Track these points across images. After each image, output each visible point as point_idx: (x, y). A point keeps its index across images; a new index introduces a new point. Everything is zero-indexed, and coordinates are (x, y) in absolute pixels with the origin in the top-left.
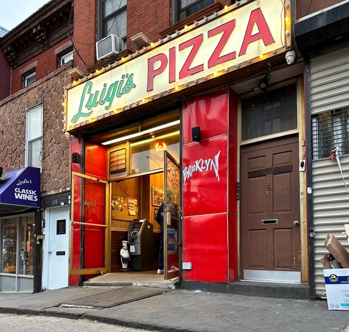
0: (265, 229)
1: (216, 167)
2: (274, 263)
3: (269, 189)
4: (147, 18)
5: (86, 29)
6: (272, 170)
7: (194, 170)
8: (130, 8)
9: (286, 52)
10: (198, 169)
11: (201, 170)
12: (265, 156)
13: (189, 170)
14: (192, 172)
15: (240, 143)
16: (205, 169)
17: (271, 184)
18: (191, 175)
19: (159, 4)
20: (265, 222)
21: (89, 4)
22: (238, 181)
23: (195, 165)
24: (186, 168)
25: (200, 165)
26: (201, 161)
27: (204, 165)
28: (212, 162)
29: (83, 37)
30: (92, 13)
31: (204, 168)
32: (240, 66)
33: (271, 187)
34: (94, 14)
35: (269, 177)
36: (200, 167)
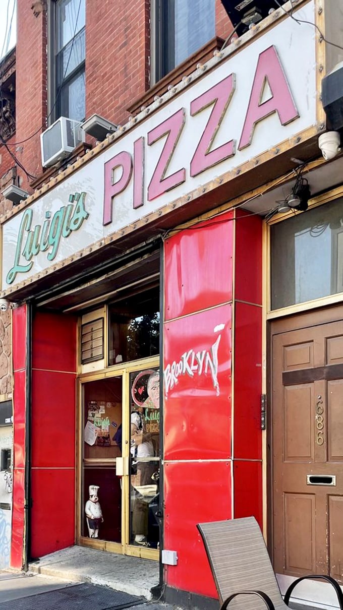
0: (314, 494)
1: (214, 366)
2: (329, 566)
3: (320, 411)
4: (113, 81)
5: (32, 109)
6: (325, 371)
7: (180, 371)
8: (91, 64)
9: (319, 135)
10: (186, 369)
11: (191, 373)
12: (312, 341)
13: (173, 371)
14: (177, 375)
15: (267, 314)
16: (198, 370)
17: (323, 399)
18: (176, 380)
19: (131, 51)
20: (312, 479)
21: (35, 64)
22: (264, 392)
23: (181, 362)
24: (169, 366)
25: (189, 362)
26: (191, 353)
27: (196, 363)
28: (208, 358)
29: (28, 124)
30: (39, 79)
31: (196, 367)
32: (239, 171)
33: (323, 406)
34: (41, 80)
35: (319, 384)
36: (190, 366)
